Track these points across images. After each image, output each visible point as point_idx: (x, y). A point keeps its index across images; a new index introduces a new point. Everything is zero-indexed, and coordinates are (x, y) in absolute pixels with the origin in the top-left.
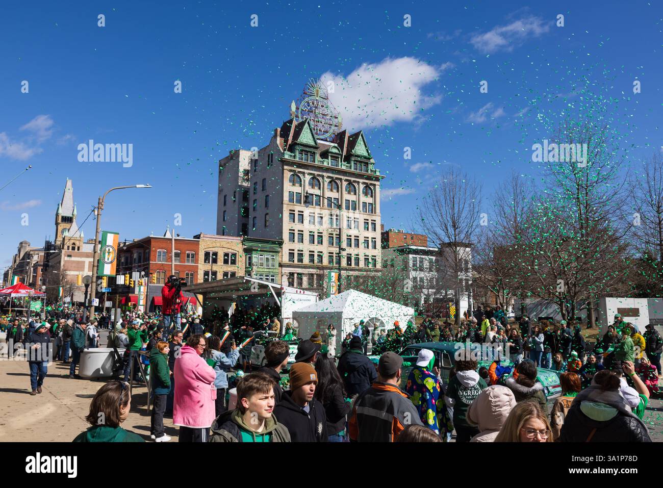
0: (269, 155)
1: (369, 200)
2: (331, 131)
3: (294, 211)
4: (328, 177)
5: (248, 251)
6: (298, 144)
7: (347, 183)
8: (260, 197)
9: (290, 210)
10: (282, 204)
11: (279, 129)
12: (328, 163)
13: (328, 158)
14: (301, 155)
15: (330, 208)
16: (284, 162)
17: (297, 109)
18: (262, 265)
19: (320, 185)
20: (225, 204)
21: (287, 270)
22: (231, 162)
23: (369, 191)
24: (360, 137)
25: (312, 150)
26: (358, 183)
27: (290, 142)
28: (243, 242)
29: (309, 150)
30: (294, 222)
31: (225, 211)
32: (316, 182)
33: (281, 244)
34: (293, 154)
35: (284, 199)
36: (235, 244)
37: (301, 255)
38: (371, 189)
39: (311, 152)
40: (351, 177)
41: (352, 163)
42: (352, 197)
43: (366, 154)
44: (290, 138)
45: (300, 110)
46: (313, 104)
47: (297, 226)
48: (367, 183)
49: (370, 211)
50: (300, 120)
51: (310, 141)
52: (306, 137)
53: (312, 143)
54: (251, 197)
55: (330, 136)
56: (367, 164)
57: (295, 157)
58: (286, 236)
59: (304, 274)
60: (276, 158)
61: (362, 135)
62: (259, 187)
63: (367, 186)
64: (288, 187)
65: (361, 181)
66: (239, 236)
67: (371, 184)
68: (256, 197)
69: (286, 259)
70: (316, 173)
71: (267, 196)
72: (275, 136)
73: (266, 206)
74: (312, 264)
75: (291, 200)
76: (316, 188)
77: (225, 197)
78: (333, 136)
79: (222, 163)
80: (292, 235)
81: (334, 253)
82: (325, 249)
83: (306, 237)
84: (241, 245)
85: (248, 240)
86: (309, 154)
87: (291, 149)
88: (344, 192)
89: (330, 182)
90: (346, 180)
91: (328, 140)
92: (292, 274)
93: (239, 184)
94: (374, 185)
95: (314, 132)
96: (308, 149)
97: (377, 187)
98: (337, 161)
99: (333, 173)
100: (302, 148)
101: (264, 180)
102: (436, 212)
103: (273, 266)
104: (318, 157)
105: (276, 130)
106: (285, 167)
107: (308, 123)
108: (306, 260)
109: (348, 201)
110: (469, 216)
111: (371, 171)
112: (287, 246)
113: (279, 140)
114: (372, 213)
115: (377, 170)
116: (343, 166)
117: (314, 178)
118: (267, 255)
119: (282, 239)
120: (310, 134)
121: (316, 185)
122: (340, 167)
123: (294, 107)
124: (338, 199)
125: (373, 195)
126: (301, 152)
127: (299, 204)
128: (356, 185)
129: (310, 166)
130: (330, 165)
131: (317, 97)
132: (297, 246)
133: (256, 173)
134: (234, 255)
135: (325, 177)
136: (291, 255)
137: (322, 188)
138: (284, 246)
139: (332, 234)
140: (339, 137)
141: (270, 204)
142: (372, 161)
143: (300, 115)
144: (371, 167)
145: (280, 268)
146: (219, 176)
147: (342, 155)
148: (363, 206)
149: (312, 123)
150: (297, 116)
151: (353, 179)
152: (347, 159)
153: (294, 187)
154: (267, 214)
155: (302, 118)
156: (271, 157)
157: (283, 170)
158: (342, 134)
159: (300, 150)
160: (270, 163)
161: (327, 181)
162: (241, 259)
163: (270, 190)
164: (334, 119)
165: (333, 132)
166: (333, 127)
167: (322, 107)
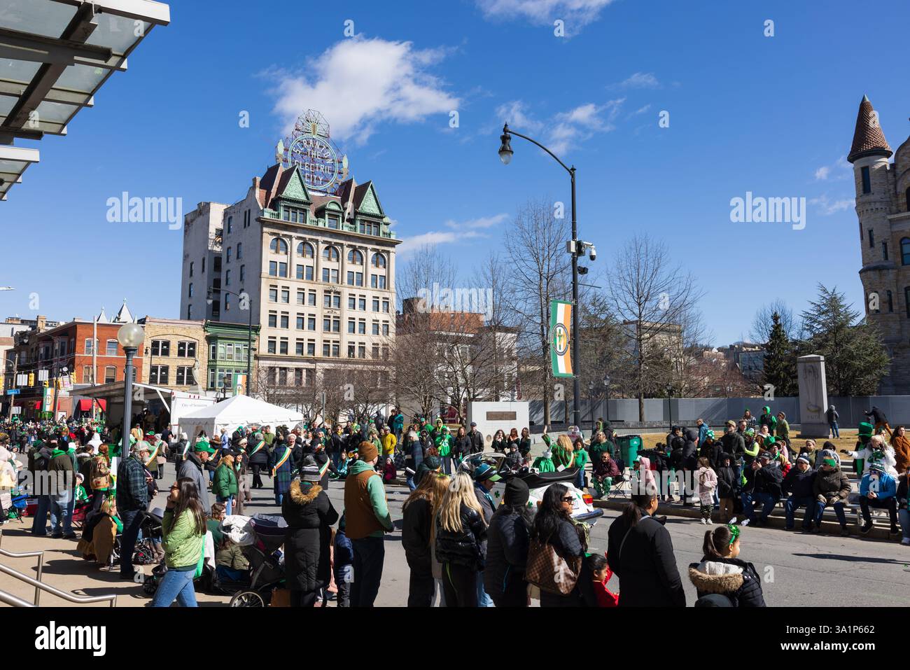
0: (246, 212)
1: (381, 271)
2: (333, 180)
3: (276, 286)
4: (325, 242)
5: (211, 340)
6: (284, 199)
7: (351, 249)
8: (234, 267)
9: (271, 286)
10: (260, 277)
11: (259, 179)
12: (324, 224)
13: (324, 217)
14: (287, 213)
15: (327, 283)
16: (264, 223)
17: (286, 150)
18: (230, 357)
19: (313, 252)
20: (191, 275)
21: (265, 364)
22: (200, 219)
23: (380, 259)
24: (369, 189)
25: (302, 206)
26: (366, 249)
27: (273, 196)
28: (205, 327)
29: (299, 207)
30: (276, 301)
31: (191, 284)
32: (307, 248)
33: (257, 329)
34: (276, 213)
35: (263, 271)
36: (195, 332)
37: (285, 344)
38: (383, 257)
39: (300, 209)
40: (356, 242)
41: (358, 224)
42: (357, 268)
43: (376, 212)
44: (274, 190)
45: (290, 153)
46: (308, 143)
47: (280, 307)
48: (378, 250)
49: (381, 286)
51: (300, 195)
52: (294, 190)
53: (303, 198)
56: (379, 224)
57: (278, 215)
58: (264, 320)
59: (289, 368)
60: (254, 216)
61: (372, 187)
62: (233, 254)
63: (378, 253)
64: (268, 255)
65: (370, 246)
66: (201, 319)
67: (384, 251)
68: (229, 267)
69: (263, 349)
70: (307, 236)
71: (242, 267)
72: (254, 188)
73: (241, 278)
74: (301, 356)
75: (273, 272)
76: (308, 256)
77: (191, 264)
79: (189, 219)
80: (273, 317)
81: (331, 342)
82: (319, 336)
83: (293, 321)
84: (202, 332)
85: (213, 325)
86: (298, 212)
87: (274, 205)
88: (346, 261)
89: (327, 248)
90: (349, 246)
92: (272, 369)
93: (210, 248)
94: (388, 252)
96: (296, 205)
97: (392, 256)
98: (338, 222)
99: (331, 237)
100: (288, 204)
101: (239, 244)
103: (246, 358)
104: (311, 215)
105: (255, 180)
106: (265, 229)
107: (298, 170)
108: (292, 350)
109: (351, 273)
111: (384, 233)
112: (266, 332)
113: (259, 194)
114: (385, 288)
115: (392, 232)
116: (346, 228)
117: (305, 243)
118: (237, 345)
119: (259, 324)
120: (300, 186)
121: (308, 253)
122: (341, 230)
124: (338, 271)
125: (386, 265)
126: (287, 208)
127: (284, 278)
128: (363, 252)
129: (300, 228)
130: (327, 226)
131: (314, 134)
132: (279, 332)
133: (230, 235)
134: (192, 345)
135: (320, 243)
136: (272, 343)
137: (315, 257)
138: (261, 332)
139: (329, 317)
140: (342, 187)
141: (246, 277)
142: (385, 220)
143: (289, 159)
144: (383, 228)
145: (256, 361)
146: (185, 236)
147: (344, 214)
148: (372, 279)
149: (306, 168)
150: (285, 161)
151: (358, 244)
152: (351, 218)
153: (277, 255)
154: (242, 290)
155: (293, 163)
156: (247, 214)
157: (262, 233)
158: (348, 184)
159: (285, 206)
160: (247, 223)
161: (322, 247)
162: (203, 349)
163: (246, 259)
164: (337, 164)
165: (335, 181)
166: (335, 175)
167: (321, 147)
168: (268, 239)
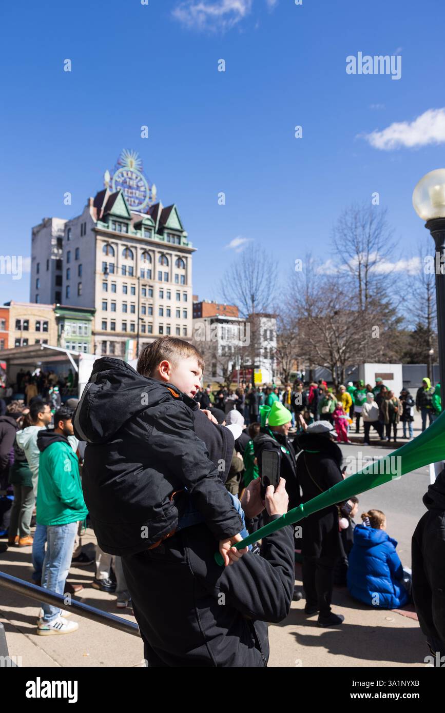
0: (82, 225)
1: (181, 272)
3: (107, 281)
4: (142, 249)
5: (60, 320)
6: (111, 215)
7: (160, 255)
8: (73, 265)
9: (103, 280)
10: (95, 273)
11: (92, 199)
12: (141, 234)
13: (140, 229)
14: (114, 225)
15: (143, 279)
16: (97, 232)
17: (111, 179)
18: (74, 332)
19: (133, 256)
20: (38, 272)
21: (99, 339)
22: (44, 231)
23: (181, 262)
24: (173, 210)
25: (126, 221)
26: (171, 255)
27: (102, 212)
28: (55, 310)
29: (123, 221)
30: (107, 291)
31: (38, 279)
32: (129, 253)
33: (93, 312)
34: (106, 225)
35: (97, 269)
36: (47, 312)
37: (113, 324)
38: (183, 261)
39: (124, 223)
40: (164, 249)
41: (165, 235)
42: (164, 269)
43: (178, 227)
44: (103, 208)
45: (114, 181)
46: (127, 174)
47: (110, 296)
48: (179, 256)
49: (182, 282)
50: (114, 191)
51: (124, 212)
52: (119, 208)
53: (126, 215)
54: (65, 266)
55: (144, 209)
56: (179, 237)
57: (108, 227)
58: (98, 305)
59: (116, 342)
60: (89, 228)
61: (175, 208)
62: (72, 256)
63: (180, 259)
64: (101, 258)
65: (174, 253)
66: (52, 304)
67: (183, 257)
68: (69, 266)
69: (98, 327)
70: (129, 244)
71: (80, 266)
72: (88, 206)
73: (80, 274)
74: (124, 332)
76: (130, 259)
77: (38, 264)
78: (147, 208)
79: (36, 230)
80: (105, 304)
81: (147, 322)
82: (137, 318)
83: (119, 307)
84: (53, 313)
85: (61, 308)
86: (122, 225)
87: (104, 219)
88: (157, 264)
89: (143, 253)
90: (159, 252)
91: (142, 211)
92: (104, 342)
94: (186, 258)
95: (127, 203)
96: (121, 220)
97: (190, 261)
98: (151, 233)
99: (146, 245)
100: (115, 219)
101: (77, 249)
102: (236, 285)
103: (86, 334)
104: (131, 228)
105: (89, 200)
106: (99, 237)
107: (122, 194)
108: (119, 328)
109: (160, 273)
110: (266, 290)
111: (184, 244)
112: (100, 315)
113: (92, 210)
114: (184, 284)
115: (189, 243)
116: (156, 238)
117: (127, 249)
118: (79, 324)
119: (94, 308)
120: (124, 205)
121: (129, 256)
122: (153, 239)
123: (107, 177)
124: (151, 270)
125: (185, 267)
126: (114, 222)
127: (112, 274)
128: (169, 257)
129: (124, 237)
130: (143, 237)
131: (131, 168)
132: (109, 315)
133: (69, 242)
134: (46, 323)
135: (138, 249)
136: (105, 323)
137: (135, 259)
138: (97, 314)
139: (145, 304)
140: (153, 209)
141: (83, 273)
142: (185, 234)
143: (114, 186)
144: (183, 240)
145: (93, 336)
146: (32, 243)
147: (155, 228)
148: (175, 278)
149: (126, 194)
150: (111, 187)
151: (165, 251)
152: (160, 232)
153: (106, 257)
154: (80, 283)
155: (116, 189)
156: (84, 226)
157: (96, 239)
158: (156, 207)
159: (113, 221)
160: (83, 232)
161: (140, 252)
162: (53, 326)
163: (83, 260)
164: (148, 192)
165: (146, 204)
166: (147, 199)
167: (137, 178)
168: (100, 245)
